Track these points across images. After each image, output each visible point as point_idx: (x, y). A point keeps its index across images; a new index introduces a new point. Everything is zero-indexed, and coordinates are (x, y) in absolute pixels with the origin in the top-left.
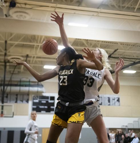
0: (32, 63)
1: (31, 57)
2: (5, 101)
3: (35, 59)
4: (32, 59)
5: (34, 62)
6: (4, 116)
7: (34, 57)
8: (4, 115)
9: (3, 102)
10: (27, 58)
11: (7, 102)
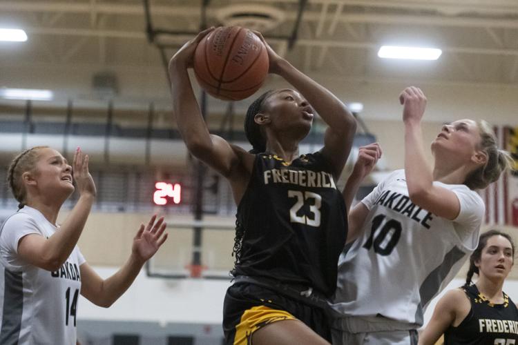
0: (325, 36)
1: (319, 7)
2: (207, 207)
3: (338, 17)
4: (322, 17)
5: (332, 30)
6: (205, 273)
7: (332, 8)
8: (207, 268)
9: (199, 213)
10: (300, 16)
11: (214, 213)
